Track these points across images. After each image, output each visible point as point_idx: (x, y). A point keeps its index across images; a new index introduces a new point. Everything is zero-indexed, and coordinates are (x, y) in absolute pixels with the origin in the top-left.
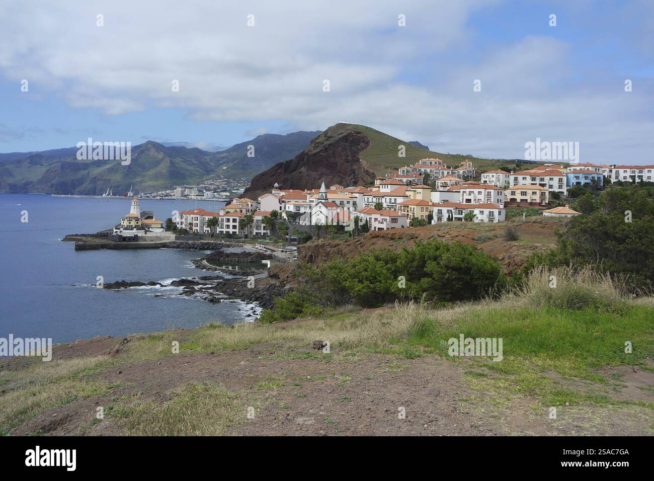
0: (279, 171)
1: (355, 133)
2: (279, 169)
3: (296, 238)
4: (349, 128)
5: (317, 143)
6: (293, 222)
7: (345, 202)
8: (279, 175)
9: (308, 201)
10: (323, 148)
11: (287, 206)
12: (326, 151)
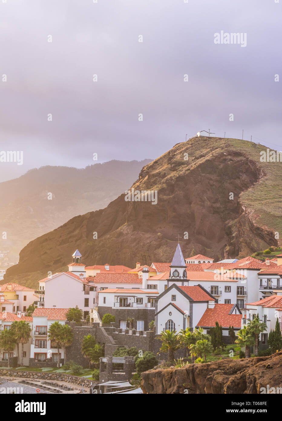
0: (77, 232)
1: (230, 155)
2: (74, 230)
3: (123, 362)
4: (216, 144)
5: (154, 176)
6: (114, 330)
7: (222, 288)
8: (76, 241)
9: (144, 286)
10: (165, 186)
11: (101, 297)
12: (172, 191)
